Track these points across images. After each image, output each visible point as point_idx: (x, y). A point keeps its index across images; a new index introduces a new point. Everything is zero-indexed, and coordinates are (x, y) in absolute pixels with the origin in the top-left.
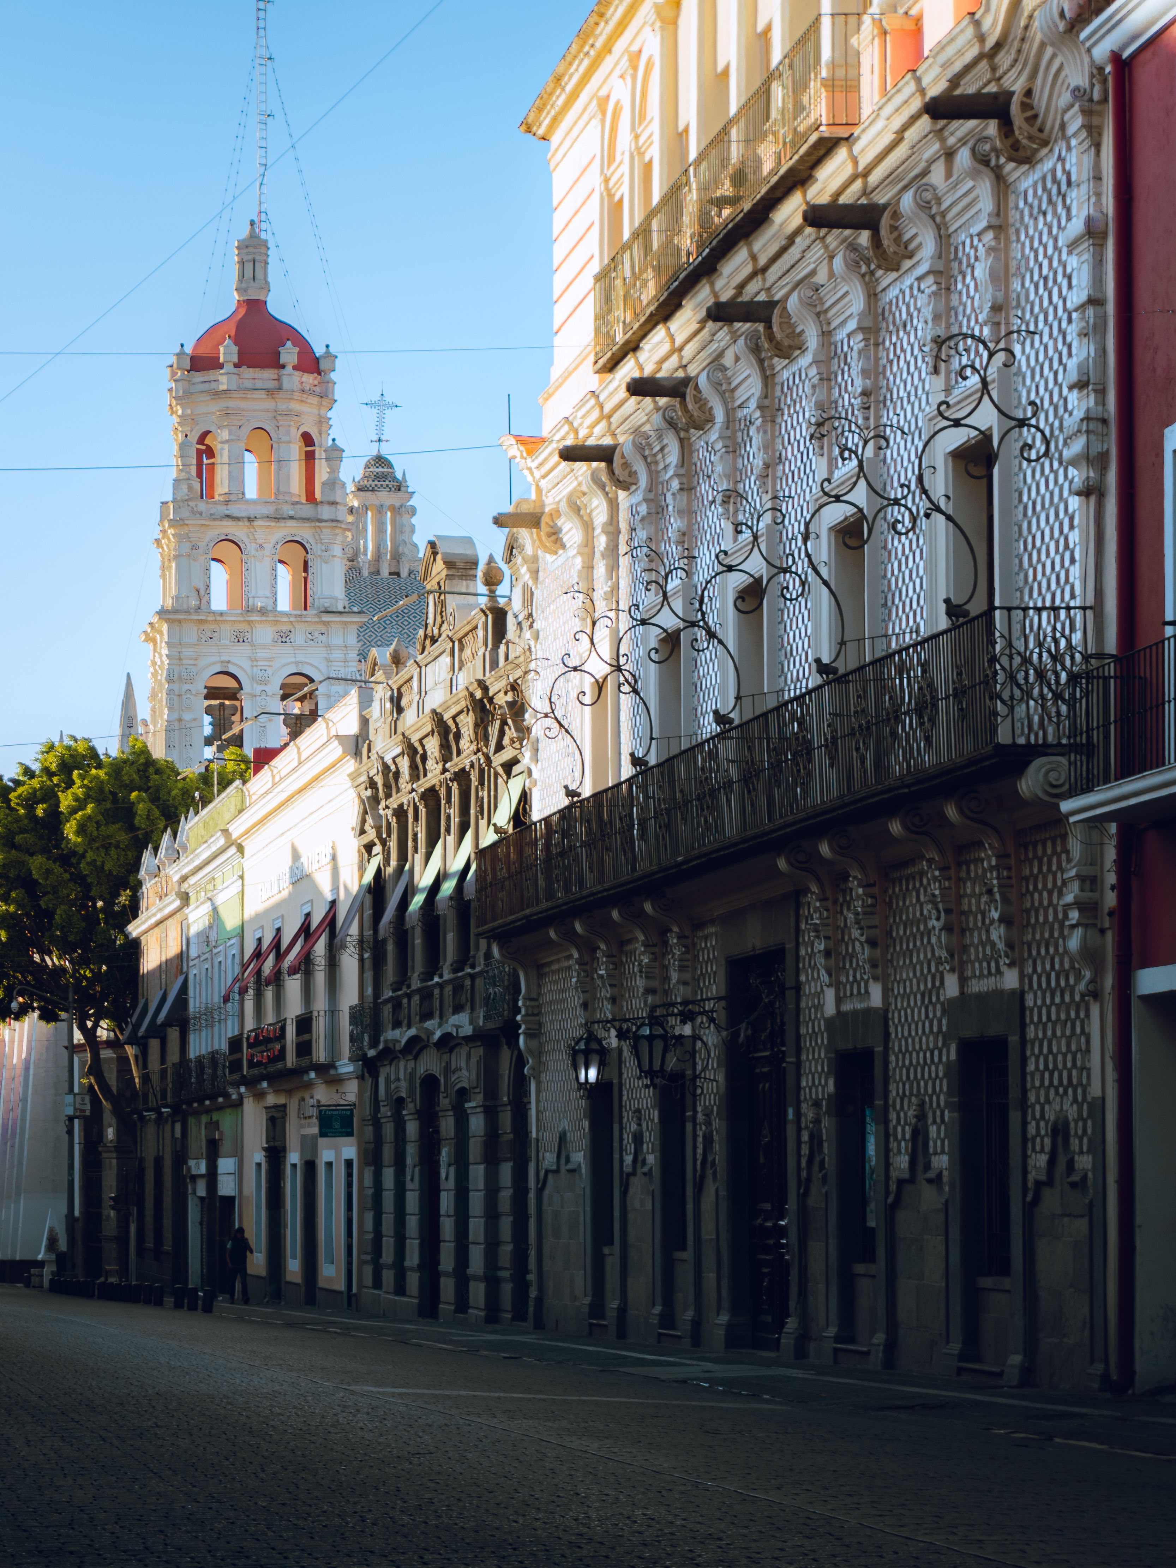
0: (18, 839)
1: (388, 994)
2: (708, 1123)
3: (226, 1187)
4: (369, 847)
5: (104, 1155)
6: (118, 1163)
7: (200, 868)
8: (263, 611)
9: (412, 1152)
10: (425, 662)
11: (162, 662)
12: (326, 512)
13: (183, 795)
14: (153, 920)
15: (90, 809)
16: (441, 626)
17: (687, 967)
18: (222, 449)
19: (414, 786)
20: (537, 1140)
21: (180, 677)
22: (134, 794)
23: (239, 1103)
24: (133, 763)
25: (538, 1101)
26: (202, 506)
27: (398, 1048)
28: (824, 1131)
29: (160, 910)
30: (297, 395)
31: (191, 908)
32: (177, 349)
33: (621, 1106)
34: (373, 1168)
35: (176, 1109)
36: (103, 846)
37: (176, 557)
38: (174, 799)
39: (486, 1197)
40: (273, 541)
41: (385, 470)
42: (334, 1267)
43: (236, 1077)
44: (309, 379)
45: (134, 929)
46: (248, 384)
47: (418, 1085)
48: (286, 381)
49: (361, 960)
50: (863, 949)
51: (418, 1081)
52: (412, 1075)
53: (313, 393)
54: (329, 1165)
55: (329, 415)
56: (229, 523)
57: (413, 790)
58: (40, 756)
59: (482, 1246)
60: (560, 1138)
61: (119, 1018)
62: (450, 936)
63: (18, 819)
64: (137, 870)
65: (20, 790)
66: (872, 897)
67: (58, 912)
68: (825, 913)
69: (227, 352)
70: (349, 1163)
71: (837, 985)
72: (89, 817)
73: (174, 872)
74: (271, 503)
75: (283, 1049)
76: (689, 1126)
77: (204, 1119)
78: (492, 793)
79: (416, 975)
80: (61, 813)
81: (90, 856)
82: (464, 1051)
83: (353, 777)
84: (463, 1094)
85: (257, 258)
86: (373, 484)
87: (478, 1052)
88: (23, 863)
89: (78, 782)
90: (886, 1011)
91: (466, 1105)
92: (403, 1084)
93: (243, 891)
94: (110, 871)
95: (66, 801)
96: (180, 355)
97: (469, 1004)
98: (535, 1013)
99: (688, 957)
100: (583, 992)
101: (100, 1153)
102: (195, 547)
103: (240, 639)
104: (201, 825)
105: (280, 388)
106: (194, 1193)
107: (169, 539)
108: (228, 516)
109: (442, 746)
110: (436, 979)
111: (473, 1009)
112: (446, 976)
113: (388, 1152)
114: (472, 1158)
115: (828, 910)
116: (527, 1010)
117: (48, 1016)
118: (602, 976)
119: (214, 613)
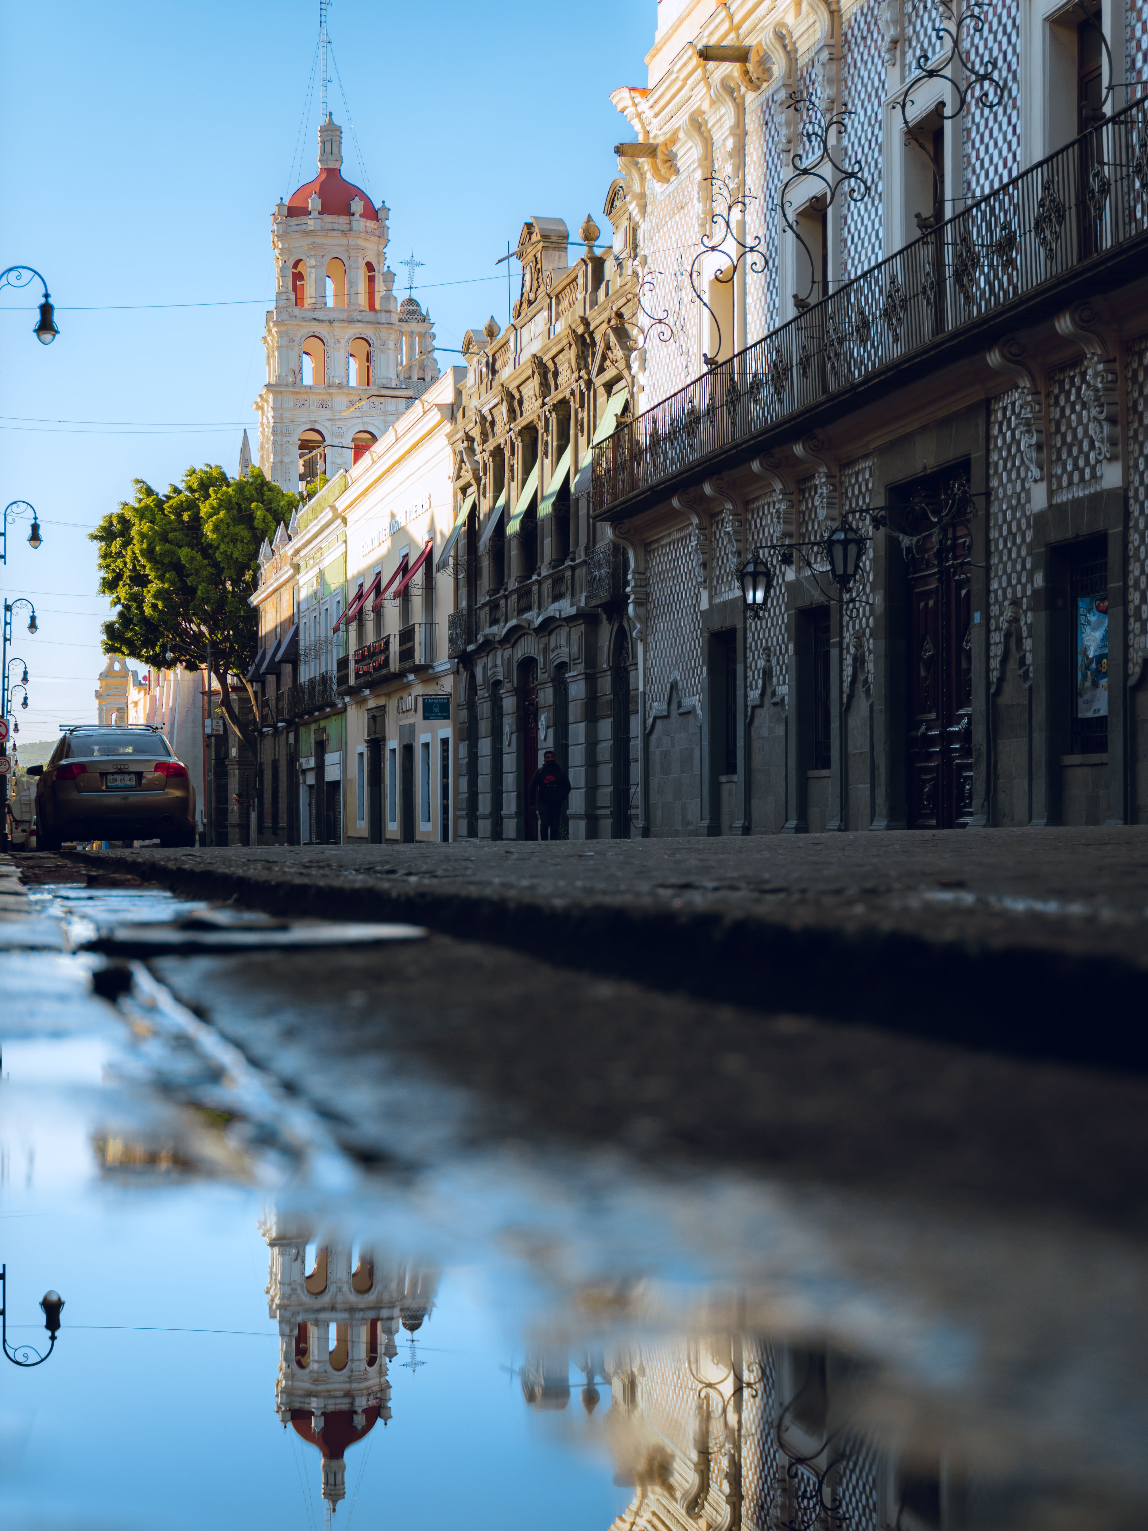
0: (171, 536)
1: (483, 599)
2: (859, 646)
3: (332, 774)
4: (464, 490)
5: (229, 767)
6: (239, 773)
7: (309, 542)
8: (340, 386)
9: (508, 724)
10: (520, 325)
11: (269, 423)
12: (383, 318)
13: (289, 505)
14: (271, 589)
15: (222, 514)
16: (537, 290)
17: (834, 504)
18: (311, 272)
19: (512, 426)
20: (645, 693)
21: (281, 432)
22: (253, 505)
23: (345, 710)
24: (252, 484)
25: (645, 660)
26: (296, 311)
27: (497, 639)
28: (1024, 628)
29: (277, 580)
30: (363, 235)
31: (301, 575)
32: (279, 202)
33: (745, 648)
34: (467, 742)
35: (290, 723)
36: (232, 541)
37: (278, 348)
38: (282, 508)
39: (587, 749)
40: (346, 338)
41: (415, 308)
42: (431, 823)
43: (343, 688)
44: (371, 224)
45: (255, 599)
46: (329, 226)
47: (515, 668)
48: (354, 224)
49: (456, 580)
50: (1102, 427)
51: (515, 665)
52: (510, 659)
53: (374, 234)
54: (426, 746)
55: (385, 250)
56: (316, 323)
57: (510, 430)
58: (185, 479)
59: (583, 790)
60: (672, 687)
61: (243, 668)
62: (547, 541)
63: (170, 522)
64: (257, 559)
65: (171, 502)
66: (1112, 373)
67: (200, 587)
68: (1037, 407)
69: (314, 203)
70: (445, 742)
71: (1049, 478)
72: (222, 521)
73: (289, 549)
74: (345, 311)
75: (387, 658)
76: (834, 652)
77: (313, 727)
78: (592, 414)
79: (513, 579)
80: (202, 518)
81: (223, 547)
82: (564, 632)
83: (449, 436)
84: (562, 667)
85: (334, 138)
86: (407, 317)
87: (578, 631)
88: (174, 553)
89: (213, 496)
90: (1126, 490)
91: (567, 675)
92: (500, 669)
93: (346, 552)
94: (237, 558)
95: (204, 509)
96: (280, 205)
97: (569, 592)
98: (643, 583)
99: (836, 494)
100: (702, 553)
101: (227, 766)
102: (292, 340)
103: (323, 406)
104: (310, 512)
105: (351, 229)
106: (305, 782)
107: (273, 336)
108: (315, 319)
109: (541, 384)
110: (535, 577)
111: (573, 595)
112: (544, 572)
113: (484, 727)
114: (571, 719)
115: (1039, 404)
116: (635, 582)
117: (192, 667)
118: (728, 533)
119: (305, 386)
